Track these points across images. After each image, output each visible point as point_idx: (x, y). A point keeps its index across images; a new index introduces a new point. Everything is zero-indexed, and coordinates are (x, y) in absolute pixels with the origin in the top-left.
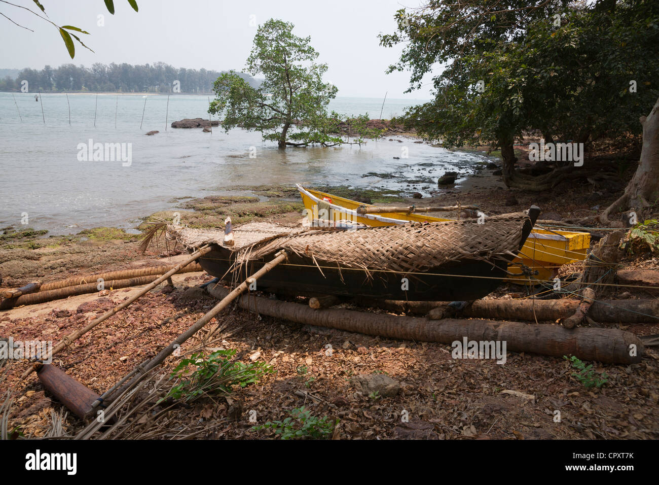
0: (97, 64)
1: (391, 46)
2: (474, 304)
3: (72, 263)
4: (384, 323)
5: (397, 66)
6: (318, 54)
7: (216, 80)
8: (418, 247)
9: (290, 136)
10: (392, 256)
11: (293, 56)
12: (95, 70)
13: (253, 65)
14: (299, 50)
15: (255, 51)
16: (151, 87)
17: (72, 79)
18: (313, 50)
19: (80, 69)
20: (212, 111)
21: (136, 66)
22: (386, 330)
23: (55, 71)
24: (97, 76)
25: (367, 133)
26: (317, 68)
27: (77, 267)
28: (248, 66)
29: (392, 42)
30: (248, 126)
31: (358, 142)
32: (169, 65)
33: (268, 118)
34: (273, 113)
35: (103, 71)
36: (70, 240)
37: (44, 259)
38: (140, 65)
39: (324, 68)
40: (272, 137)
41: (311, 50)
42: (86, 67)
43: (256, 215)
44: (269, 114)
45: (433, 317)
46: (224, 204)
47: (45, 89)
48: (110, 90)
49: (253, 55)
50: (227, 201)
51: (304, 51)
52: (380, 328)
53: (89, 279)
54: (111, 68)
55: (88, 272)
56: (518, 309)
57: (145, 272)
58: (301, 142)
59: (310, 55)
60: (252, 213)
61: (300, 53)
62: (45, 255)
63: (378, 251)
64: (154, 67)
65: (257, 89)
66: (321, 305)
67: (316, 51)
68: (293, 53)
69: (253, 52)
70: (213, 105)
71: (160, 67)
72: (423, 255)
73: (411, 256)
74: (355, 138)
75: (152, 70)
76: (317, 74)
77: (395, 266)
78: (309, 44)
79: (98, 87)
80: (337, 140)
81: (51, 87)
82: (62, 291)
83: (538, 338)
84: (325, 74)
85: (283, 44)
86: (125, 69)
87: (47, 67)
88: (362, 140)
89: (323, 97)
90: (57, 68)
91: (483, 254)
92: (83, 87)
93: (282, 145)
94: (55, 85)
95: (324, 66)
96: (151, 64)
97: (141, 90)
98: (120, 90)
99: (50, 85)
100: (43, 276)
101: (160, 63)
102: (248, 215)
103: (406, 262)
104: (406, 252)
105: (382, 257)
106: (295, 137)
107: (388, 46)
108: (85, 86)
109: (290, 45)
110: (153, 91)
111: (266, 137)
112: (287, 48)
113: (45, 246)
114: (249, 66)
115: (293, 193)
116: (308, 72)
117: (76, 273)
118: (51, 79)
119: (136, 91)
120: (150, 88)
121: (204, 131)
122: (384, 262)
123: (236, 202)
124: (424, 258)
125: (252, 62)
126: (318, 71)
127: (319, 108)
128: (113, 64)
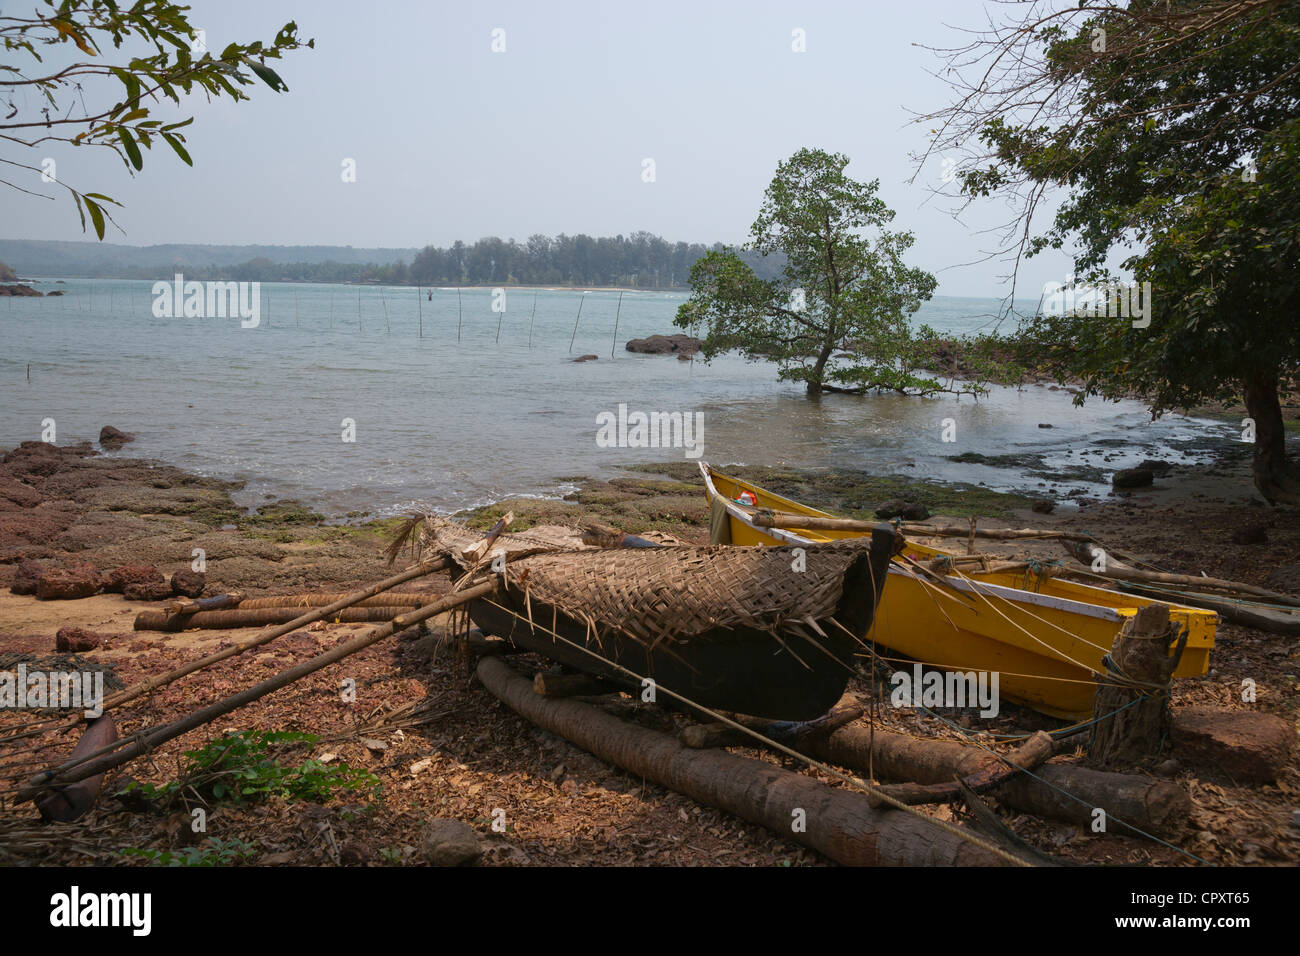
0: (536, 237)
1: (986, 193)
2: (835, 734)
3: (317, 573)
4: (619, 739)
5: (1050, 238)
6: (892, 214)
7: (694, 263)
8: (675, 592)
9: (833, 373)
10: (634, 604)
11: (843, 218)
12: (531, 247)
13: (763, 236)
14: (855, 207)
15: (768, 210)
16: (624, 276)
17: (493, 262)
18: (883, 204)
19: (507, 246)
20: (683, 320)
21: (600, 240)
22: (620, 754)
23: (469, 249)
24: (533, 257)
25: (991, 372)
26: (890, 239)
27: (323, 579)
28: (755, 239)
29: (988, 186)
30: (753, 353)
31: (973, 391)
32: (658, 237)
33: (791, 337)
34: (802, 328)
35: (544, 249)
36: (343, 534)
37: (288, 560)
38: (608, 237)
39: (906, 240)
40: (795, 375)
41: (879, 206)
42: (517, 241)
43: (684, 520)
44: (792, 329)
45: (689, 741)
46: (637, 496)
47: (450, 280)
48: (553, 282)
49: (764, 216)
50: (646, 491)
51: (866, 209)
52: (613, 749)
53: (315, 600)
54: (558, 243)
55: (333, 589)
56: (900, 758)
57: (407, 600)
58: (854, 386)
59: (877, 217)
60: (677, 515)
61: (857, 211)
62: (292, 553)
63: (618, 592)
64: (631, 241)
65: (769, 281)
66: (547, 690)
67: (888, 208)
68: (844, 213)
69: (763, 211)
70: (683, 309)
71: (641, 241)
72: (680, 608)
73: (662, 607)
74: (967, 383)
75: (627, 245)
76: (891, 253)
77: (636, 625)
78: (875, 195)
79: (534, 276)
80: (928, 384)
81: (460, 277)
82: (258, 614)
83: (821, 819)
84: (907, 251)
85: (824, 195)
86: (583, 243)
87: (458, 244)
88: (980, 385)
89: (908, 297)
90: (473, 244)
91: (768, 618)
92: (510, 276)
93: (816, 390)
94: (466, 273)
95: (906, 237)
96: (626, 236)
97: (605, 281)
98: (570, 282)
99: (459, 273)
100: (265, 588)
101: (642, 233)
102: (669, 519)
103: (654, 619)
104: (655, 598)
105: (620, 606)
106: (841, 375)
107: (980, 193)
108: (514, 275)
109: (839, 196)
110: (626, 285)
111: (785, 375)
112: (833, 202)
113: (299, 541)
114: (756, 237)
115: (781, 483)
116: (871, 249)
117: (314, 589)
118: (462, 263)
119: (597, 285)
120: (622, 279)
121: (679, 359)
122: (620, 615)
123: (663, 493)
124: (681, 616)
125: (760, 230)
126: (894, 245)
127: (898, 319)
128: (562, 236)
